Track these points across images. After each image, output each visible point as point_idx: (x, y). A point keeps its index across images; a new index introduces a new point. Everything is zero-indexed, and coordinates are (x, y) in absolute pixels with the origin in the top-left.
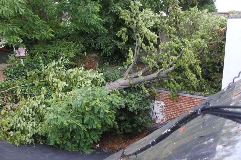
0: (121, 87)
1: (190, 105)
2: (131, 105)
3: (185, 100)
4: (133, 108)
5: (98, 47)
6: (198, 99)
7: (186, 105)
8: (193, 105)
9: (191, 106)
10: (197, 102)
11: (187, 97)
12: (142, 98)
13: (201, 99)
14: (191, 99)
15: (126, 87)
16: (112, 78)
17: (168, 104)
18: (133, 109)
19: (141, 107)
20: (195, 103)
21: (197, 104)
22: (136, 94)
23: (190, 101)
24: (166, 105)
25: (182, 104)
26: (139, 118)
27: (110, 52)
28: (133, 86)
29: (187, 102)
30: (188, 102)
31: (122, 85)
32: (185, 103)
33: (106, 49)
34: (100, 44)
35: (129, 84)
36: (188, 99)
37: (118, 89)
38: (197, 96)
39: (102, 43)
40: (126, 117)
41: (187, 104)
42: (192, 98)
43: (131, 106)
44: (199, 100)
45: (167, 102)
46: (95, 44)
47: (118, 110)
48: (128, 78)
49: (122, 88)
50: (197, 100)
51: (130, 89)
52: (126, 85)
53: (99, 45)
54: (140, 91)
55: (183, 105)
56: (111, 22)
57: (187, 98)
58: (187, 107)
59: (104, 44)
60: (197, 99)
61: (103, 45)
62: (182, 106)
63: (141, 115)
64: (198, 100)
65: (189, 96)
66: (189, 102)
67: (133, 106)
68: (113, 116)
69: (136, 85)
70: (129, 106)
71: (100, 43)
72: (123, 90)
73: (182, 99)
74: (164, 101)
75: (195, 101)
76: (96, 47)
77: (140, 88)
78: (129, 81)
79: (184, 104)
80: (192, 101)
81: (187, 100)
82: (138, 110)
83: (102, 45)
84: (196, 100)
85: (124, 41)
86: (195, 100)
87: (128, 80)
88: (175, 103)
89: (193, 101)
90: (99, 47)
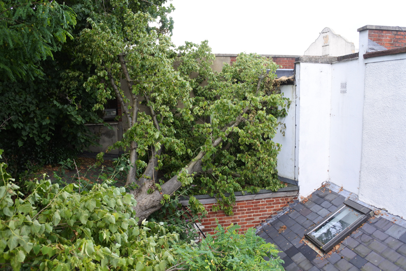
0: (144, 213)
1: (252, 214)
3: (243, 207)
6: (265, 199)
7: (245, 217)
8: (256, 212)
9: (254, 215)
10: (262, 205)
11: (246, 201)
13: (269, 198)
14: (253, 203)
17: (210, 223)
20: (259, 208)
21: (263, 208)
23: (252, 206)
24: (205, 227)
25: (238, 216)
27: (46, 132)
29: (245, 210)
30: (248, 210)
31: (146, 210)
32: (243, 213)
33: (30, 128)
36: (248, 203)
38: (264, 194)
41: (247, 213)
42: (254, 201)
44: (267, 201)
45: (207, 220)
50: (262, 202)
52: (153, 207)
55: (239, 217)
57: (245, 204)
58: (247, 220)
60: (263, 200)
62: (238, 221)
64: (264, 202)
65: (250, 199)
66: (250, 209)
73: (237, 208)
74: (201, 221)
75: (259, 205)
79: (240, 215)
80: (255, 206)
81: (246, 207)
84: (261, 203)
86: (259, 202)
87: (157, 192)
88: (225, 219)
89: (257, 206)
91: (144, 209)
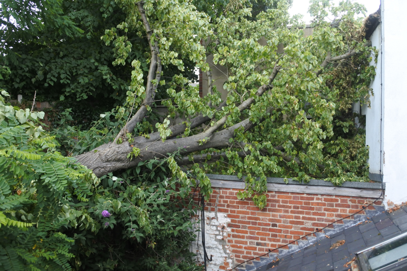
0: (104, 164)
1: (301, 216)
2: (134, 218)
3: (286, 202)
4: (140, 229)
5: (51, 80)
6: (322, 195)
7: (289, 217)
8: (307, 213)
9: (304, 218)
10: (318, 204)
11: (292, 193)
12: (168, 198)
13: (331, 195)
14: (302, 198)
15: (119, 165)
16: (81, 146)
17: (238, 217)
18: (144, 232)
19: (166, 228)
20: (313, 209)
21: (320, 209)
22: (151, 189)
23: (301, 203)
24: (232, 221)
25: (278, 214)
26: (161, 263)
27: (86, 92)
28: (140, 164)
29: (290, 207)
30: (294, 207)
31: (108, 161)
32: (287, 211)
34: (59, 74)
35: (128, 157)
36: (294, 198)
37: (97, 171)
38: (320, 187)
39: (62, 71)
40: (119, 262)
41: (292, 212)
42: (305, 195)
43: (135, 222)
44: (325, 200)
45: (234, 212)
46: (45, 74)
47: (90, 236)
48: (127, 140)
49: (108, 169)
50: (318, 199)
51: (132, 174)
52: (119, 160)
53: (54, 76)
54: (162, 180)
55: (281, 217)
56: (90, 23)
57: (290, 197)
58: (292, 222)
59: (68, 73)
60: (319, 197)
61: (66, 75)
62: (279, 221)
63: (166, 252)
64: (321, 199)
65: (298, 191)
66: (298, 208)
67: (143, 221)
68: (61, 256)
69: (152, 161)
70: (130, 221)
71: (58, 70)
72: (111, 174)
73: (277, 201)
74: (226, 211)
75: (313, 204)
76: (47, 80)
77: (164, 169)
78: (128, 148)
79: (282, 214)
80: (306, 203)
81: (291, 202)
82: (158, 238)
83: (62, 76)
84: (315, 201)
85: (121, 57)
86: (313, 199)
87: (126, 144)
88: (259, 214)
89: (309, 203)
90: (55, 80)
91: (104, 158)
